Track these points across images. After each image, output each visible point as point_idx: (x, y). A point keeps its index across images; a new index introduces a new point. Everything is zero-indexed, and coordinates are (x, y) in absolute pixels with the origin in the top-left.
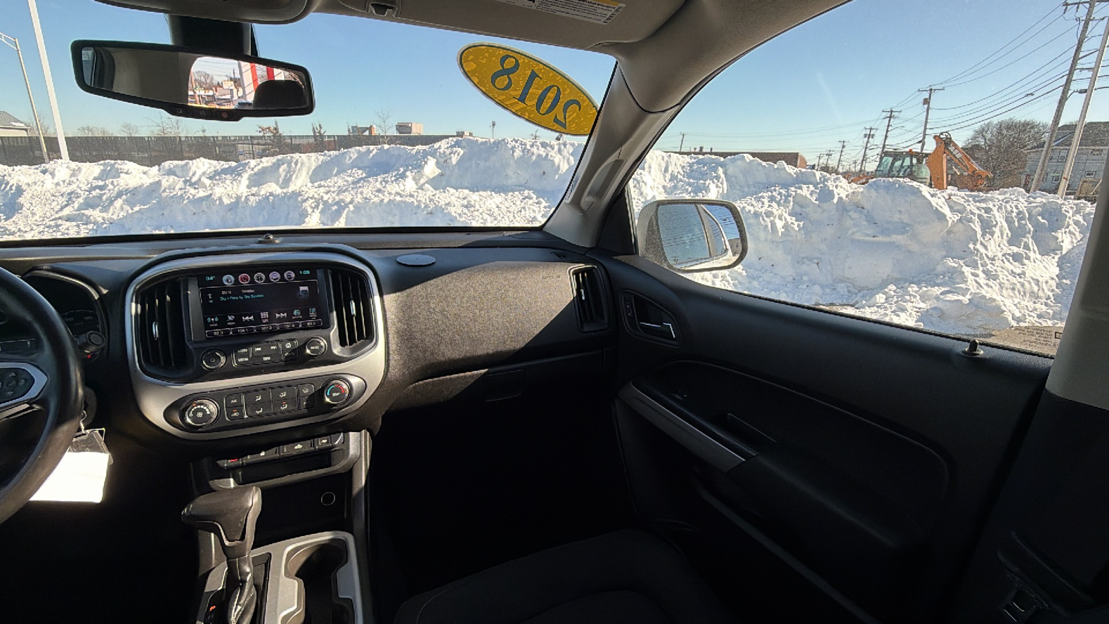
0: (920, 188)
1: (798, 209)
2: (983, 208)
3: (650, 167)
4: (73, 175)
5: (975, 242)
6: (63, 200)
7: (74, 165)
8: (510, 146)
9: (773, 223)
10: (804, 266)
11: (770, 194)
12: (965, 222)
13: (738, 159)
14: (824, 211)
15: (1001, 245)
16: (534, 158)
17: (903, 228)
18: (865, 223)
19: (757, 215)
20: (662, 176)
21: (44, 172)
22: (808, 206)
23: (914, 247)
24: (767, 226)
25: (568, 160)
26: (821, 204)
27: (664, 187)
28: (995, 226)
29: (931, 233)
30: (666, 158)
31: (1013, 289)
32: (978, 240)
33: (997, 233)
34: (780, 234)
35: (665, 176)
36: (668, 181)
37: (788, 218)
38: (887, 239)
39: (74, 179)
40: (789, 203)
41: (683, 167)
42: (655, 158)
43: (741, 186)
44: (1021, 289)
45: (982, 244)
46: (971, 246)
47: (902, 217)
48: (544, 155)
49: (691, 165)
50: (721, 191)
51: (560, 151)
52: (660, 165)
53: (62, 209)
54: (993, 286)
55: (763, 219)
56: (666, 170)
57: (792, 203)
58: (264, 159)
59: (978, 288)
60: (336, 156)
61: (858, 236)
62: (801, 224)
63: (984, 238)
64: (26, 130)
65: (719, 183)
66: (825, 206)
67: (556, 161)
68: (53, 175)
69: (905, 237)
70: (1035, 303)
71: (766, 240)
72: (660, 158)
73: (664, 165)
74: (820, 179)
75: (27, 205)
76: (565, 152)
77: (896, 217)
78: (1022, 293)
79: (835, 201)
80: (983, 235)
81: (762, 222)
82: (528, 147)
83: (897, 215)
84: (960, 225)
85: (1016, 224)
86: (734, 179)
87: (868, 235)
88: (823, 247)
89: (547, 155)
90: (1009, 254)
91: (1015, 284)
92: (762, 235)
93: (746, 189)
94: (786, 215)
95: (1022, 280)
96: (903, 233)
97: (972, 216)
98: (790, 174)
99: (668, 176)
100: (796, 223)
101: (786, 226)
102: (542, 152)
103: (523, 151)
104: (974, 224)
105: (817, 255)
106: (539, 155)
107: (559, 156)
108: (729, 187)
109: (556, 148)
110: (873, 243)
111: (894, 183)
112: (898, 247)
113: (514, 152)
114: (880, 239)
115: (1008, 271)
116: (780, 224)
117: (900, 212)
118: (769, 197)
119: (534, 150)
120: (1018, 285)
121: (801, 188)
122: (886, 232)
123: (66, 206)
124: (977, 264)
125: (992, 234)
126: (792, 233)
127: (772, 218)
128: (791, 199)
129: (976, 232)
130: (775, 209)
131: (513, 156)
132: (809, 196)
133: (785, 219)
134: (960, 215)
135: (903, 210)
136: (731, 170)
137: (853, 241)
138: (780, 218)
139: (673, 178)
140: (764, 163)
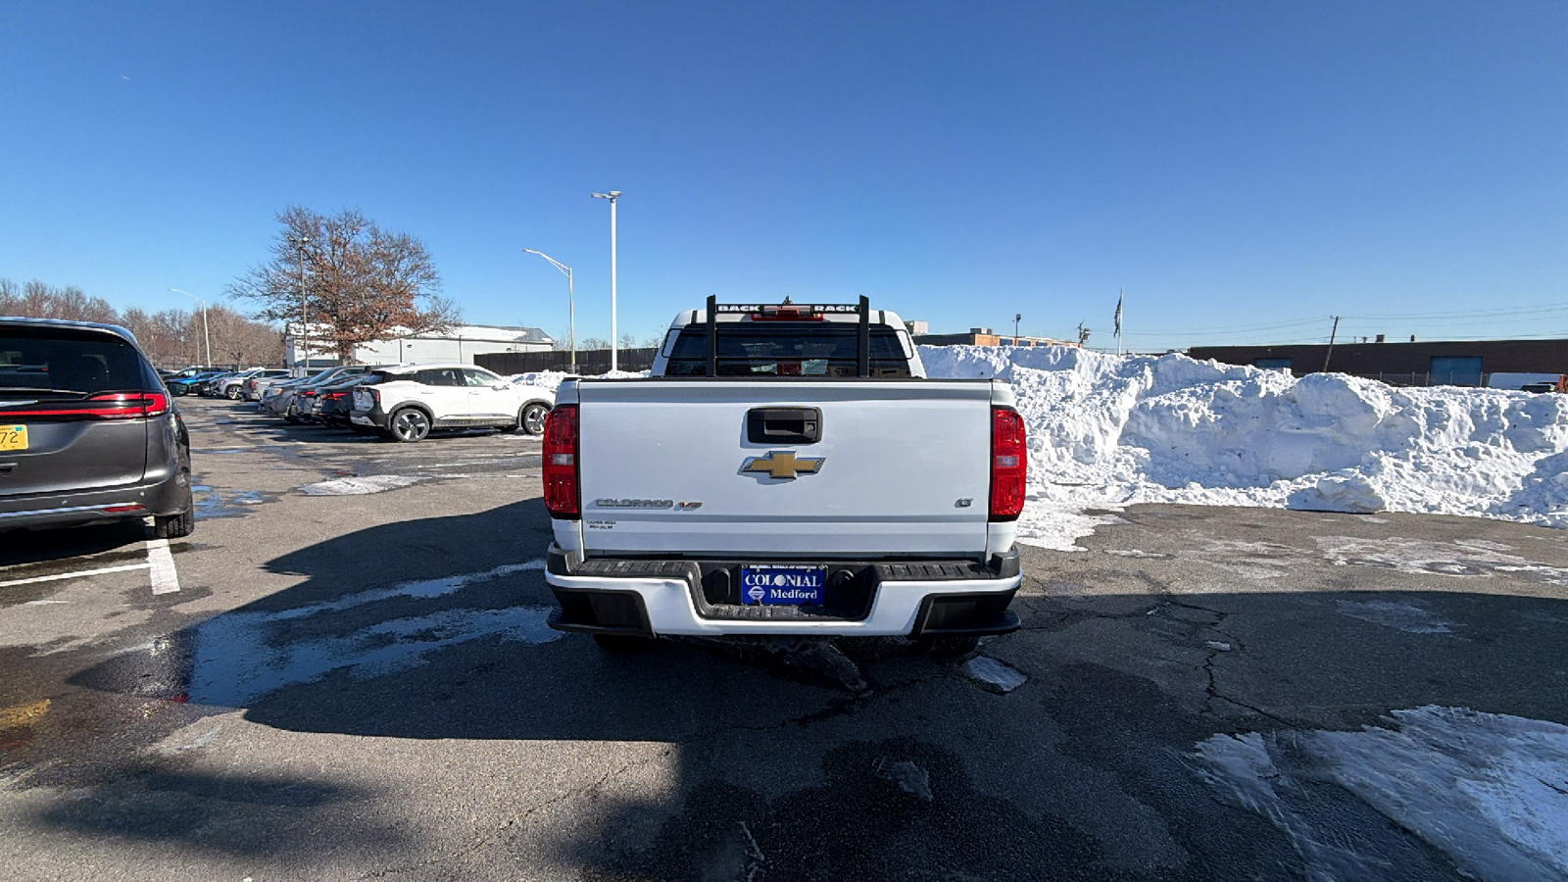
0: (1348, 382)
1: (1221, 403)
2: (1434, 401)
3: (1080, 367)
5: (1417, 435)
8: (955, 351)
9: (1186, 416)
10: (1225, 456)
11: (1193, 389)
12: (1406, 415)
13: (1169, 358)
14: (1249, 405)
15: (1460, 440)
17: (1329, 420)
18: (1290, 416)
19: (1170, 407)
20: (1093, 375)
22: (1232, 400)
23: (1344, 439)
24: (1179, 418)
26: (1245, 398)
27: (1093, 385)
28: (1447, 420)
29: (1357, 425)
30: (1099, 359)
31: (1447, 482)
32: (1420, 433)
33: (1451, 425)
34: (1194, 425)
35: (1096, 375)
36: (1098, 378)
37: (1207, 412)
38: (1312, 432)
40: (1210, 397)
41: (1116, 367)
42: (1087, 359)
43: (1170, 383)
44: (1459, 482)
45: (1426, 437)
46: (1411, 440)
47: (1329, 409)
49: (1124, 365)
50: (1143, 387)
51: (998, 355)
52: (1091, 365)
54: (1421, 477)
55: (1176, 412)
56: (1098, 369)
57: (1212, 398)
59: (1397, 477)
61: (1283, 429)
62: (1220, 417)
63: (1430, 432)
64: (552, 344)
65: (1142, 381)
66: (1250, 400)
69: (1329, 428)
70: (1480, 497)
71: (1179, 430)
72: (1092, 359)
73: (1095, 364)
74: (1251, 374)
76: (1003, 356)
77: (1323, 410)
78: (1461, 486)
79: (1262, 394)
80: (1429, 430)
81: (1175, 415)
82: (971, 352)
83: (1324, 408)
84: (1401, 418)
85: (1485, 418)
86: (1163, 377)
87: (1292, 428)
88: (1248, 439)
89: (986, 358)
90: (1461, 449)
91: (1452, 477)
92: (1174, 426)
93: (1173, 386)
94: (1205, 409)
95: (1463, 473)
96: (1327, 426)
97: (1417, 410)
98: (1219, 371)
99: (1099, 375)
100: (1214, 416)
101: (1202, 419)
102: (982, 355)
104: (1417, 417)
105: (1241, 447)
106: (979, 359)
108: (1156, 384)
109: (996, 351)
110: (1296, 435)
111: (1325, 377)
112: (1319, 438)
114: (1304, 431)
115: (1450, 465)
116: (1194, 418)
117: (1327, 405)
118: (1190, 392)
119: (976, 354)
120: (1456, 477)
121: (1226, 384)
122: (1311, 424)
124: (1408, 456)
125: (1444, 428)
126: (1208, 424)
127: (1186, 411)
128: (1212, 394)
129: (1418, 425)
130: (1193, 403)
132: (1232, 391)
133: (1203, 411)
134: (1401, 408)
135: (1329, 402)
136: (1161, 368)
137: (1279, 433)
138: (1196, 411)
139: (1105, 376)
140: (1195, 361)
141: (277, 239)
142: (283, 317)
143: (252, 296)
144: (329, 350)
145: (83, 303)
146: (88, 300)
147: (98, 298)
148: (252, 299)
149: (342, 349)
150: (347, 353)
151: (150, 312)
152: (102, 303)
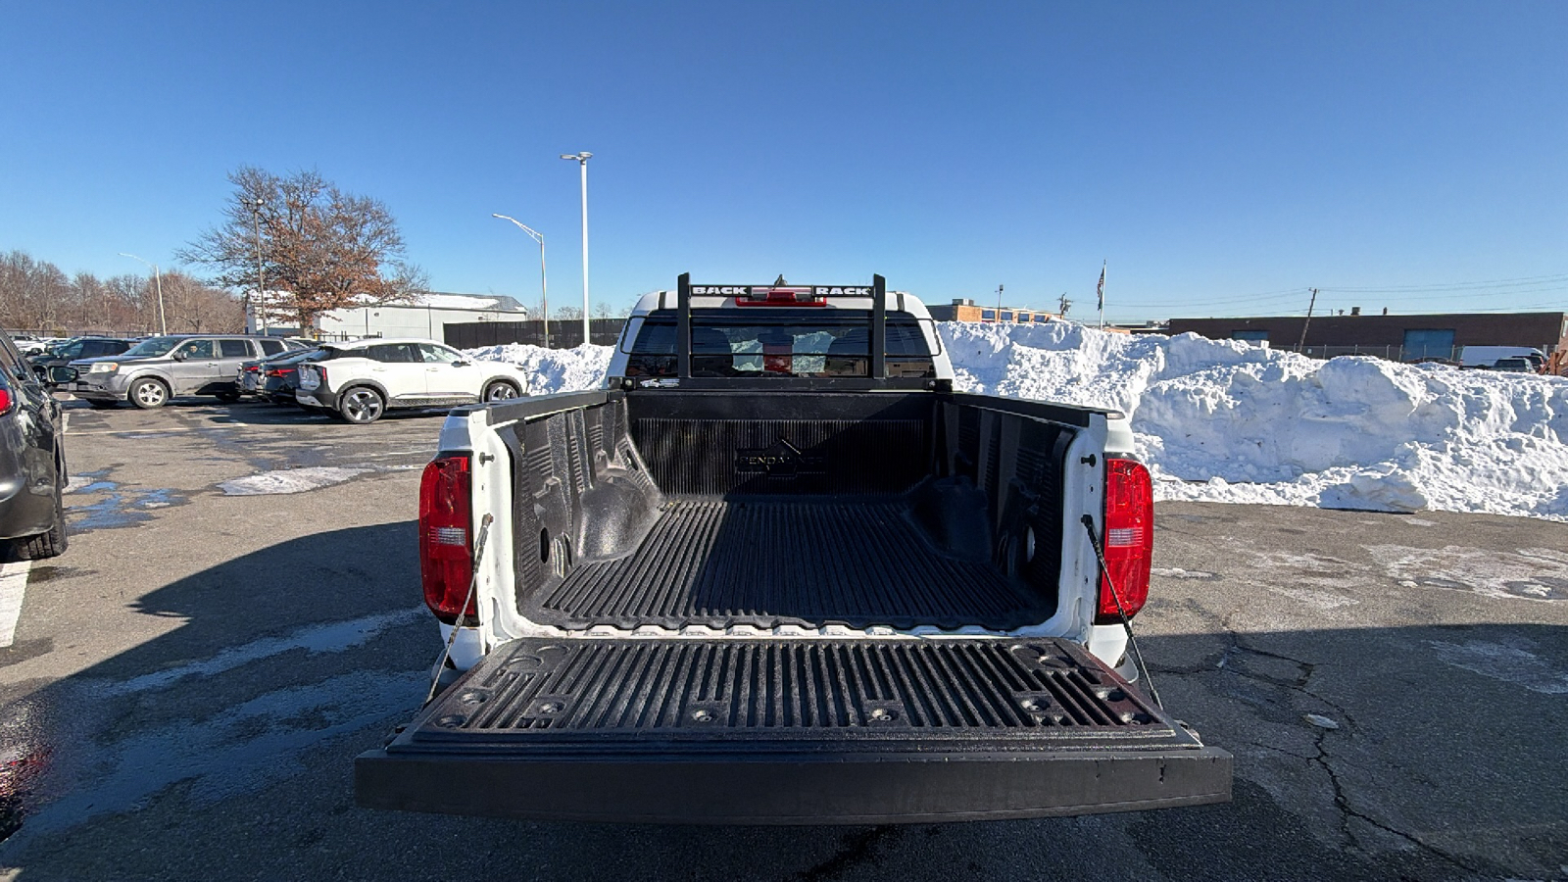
0: (1380, 366)
1: (1239, 388)
2: (1473, 389)
3: (1086, 346)
4: (596, 356)
5: (1455, 425)
6: (591, 377)
7: (597, 347)
8: (951, 329)
9: (1202, 402)
10: (1243, 446)
11: (1209, 372)
12: (1443, 403)
13: (1182, 338)
14: (1269, 390)
15: (1501, 431)
16: (972, 339)
17: (1358, 408)
18: (1316, 403)
19: (1185, 392)
20: (1099, 355)
21: (578, 354)
22: (1251, 384)
23: (1374, 429)
24: (1195, 404)
25: (1005, 339)
26: (1266, 383)
27: (1099, 366)
28: (1488, 409)
29: (1390, 413)
30: (1106, 337)
31: (1490, 477)
32: (1459, 423)
33: (1491, 414)
34: (1211, 412)
35: (1102, 355)
36: (1104, 359)
37: (1225, 397)
38: (1340, 420)
39: (597, 359)
40: (1228, 381)
41: (1124, 346)
42: (1093, 338)
43: (1183, 365)
44: (1502, 477)
45: (1465, 427)
46: (1448, 430)
47: (1359, 396)
48: (982, 335)
49: (1133, 344)
50: (1155, 370)
51: (997, 332)
52: (1097, 344)
53: (590, 384)
54: (1460, 471)
55: (1192, 397)
56: (1105, 349)
57: (1230, 382)
58: (744, 343)
59: (1435, 472)
60: (803, 339)
61: (1307, 417)
62: (1238, 403)
63: (1469, 422)
64: (525, 313)
65: (1153, 362)
66: (1271, 384)
67: (992, 341)
68: (583, 356)
69: (1359, 417)
70: (1524, 494)
71: (1195, 417)
72: (1099, 338)
73: (1102, 344)
74: (1272, 356)
75: (568, 380)
76: (1003, 334)
77: (1352, 397)
78: (1503, 482)
79: (1284, 379)
80: (1468, 419)
81: (1190, 400)
83: (1354, 395)
84: (1438, 407)
85: (1528, 407)
86: (1176, 358)
87: (1318, 415)
88: (1269, 427)
89: (985, 336)
90: (1503, 441)
91: (1494, 471)
92: (1189, 412)
93: (1187, 368)
94: (1223, 394)
95: (1506, 468)
96: (1357, 414)
97: (1454, 397)
98: (1237, 352)
99: (1106, 355)
100: (1232, 402)
101: (1220, 405)
103: (962, 333)
104: (1455, 405)
105: (1261, 435)
106: (977, 337)
107: (996, 336)
108: (1168, 367)
109: (995, 329)
110: (1324, 423)
111: (1355, 361)
112: (1348, 427)
113: (954, 333)
114: (1331, 419)
115: (1491, 458)
116: (1211, 404)
117: (1357, 391)
118: (1206, 375)
119: (973, 332)
120: (1499, 473)
121: (1245, 367)
122: (1338, 412)
123: (594, 381)
124: (1446, 448)
125: (1484, 418)
126: (1226, 410)
127: (1202, 396)
128: (1230, 377)
129: (1456, 414)
130: (1210, 388)
131: (952, 337)
132: (1252, 374)
133: (1220, 397)
134: (1437, 396)
135: (1359, 388)
136: (1173, 348)
137: (1303, 422)
138: (1214, 396)
139: (1112, 356)
140: (1211, 342)
141: (231, 201)
142: (239, 284)
143: (205, 261)
144: (291, 319)
145: (31, 266)
146: (36, 265)
147: (47, 262)
148: (205, 265)
149: (303, 319)
150: (309, 321)
151: (103, 277)
152: (50, 267)
